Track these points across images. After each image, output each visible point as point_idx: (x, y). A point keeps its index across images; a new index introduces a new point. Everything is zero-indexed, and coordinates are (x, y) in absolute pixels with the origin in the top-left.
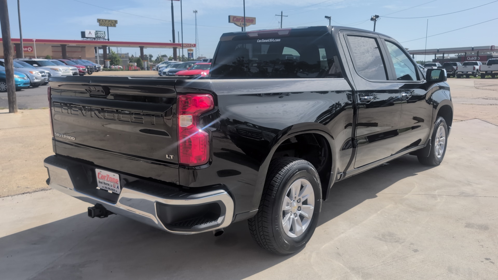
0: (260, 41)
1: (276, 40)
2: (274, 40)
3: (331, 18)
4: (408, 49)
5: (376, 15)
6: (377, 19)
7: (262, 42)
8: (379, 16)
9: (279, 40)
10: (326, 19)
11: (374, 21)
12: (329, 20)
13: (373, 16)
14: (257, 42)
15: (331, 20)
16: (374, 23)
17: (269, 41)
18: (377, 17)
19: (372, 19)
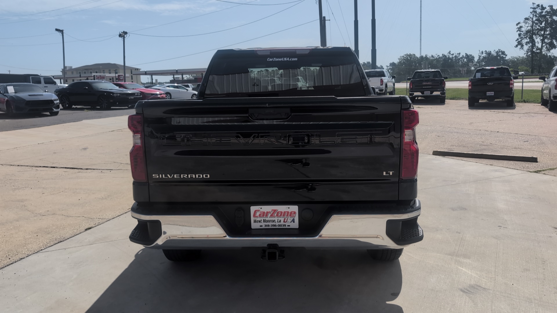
0: (271, 60)
1: (291, 59)
2: (289, 59)
3: (64, 32)
4: (141, 69)
5: (124, 31)
6: (125, 36)
7: (274, 60)
8: (127, 32)
9: (296, 59)
10: (57, 32)
11: (123, 37)
12: (61, 34)
13: (122, 32)
14: (268, 60)
15: (64, 34)
16: (123, 39)
17: (282, 60)
18: (125, 33)
19: (120, 36)
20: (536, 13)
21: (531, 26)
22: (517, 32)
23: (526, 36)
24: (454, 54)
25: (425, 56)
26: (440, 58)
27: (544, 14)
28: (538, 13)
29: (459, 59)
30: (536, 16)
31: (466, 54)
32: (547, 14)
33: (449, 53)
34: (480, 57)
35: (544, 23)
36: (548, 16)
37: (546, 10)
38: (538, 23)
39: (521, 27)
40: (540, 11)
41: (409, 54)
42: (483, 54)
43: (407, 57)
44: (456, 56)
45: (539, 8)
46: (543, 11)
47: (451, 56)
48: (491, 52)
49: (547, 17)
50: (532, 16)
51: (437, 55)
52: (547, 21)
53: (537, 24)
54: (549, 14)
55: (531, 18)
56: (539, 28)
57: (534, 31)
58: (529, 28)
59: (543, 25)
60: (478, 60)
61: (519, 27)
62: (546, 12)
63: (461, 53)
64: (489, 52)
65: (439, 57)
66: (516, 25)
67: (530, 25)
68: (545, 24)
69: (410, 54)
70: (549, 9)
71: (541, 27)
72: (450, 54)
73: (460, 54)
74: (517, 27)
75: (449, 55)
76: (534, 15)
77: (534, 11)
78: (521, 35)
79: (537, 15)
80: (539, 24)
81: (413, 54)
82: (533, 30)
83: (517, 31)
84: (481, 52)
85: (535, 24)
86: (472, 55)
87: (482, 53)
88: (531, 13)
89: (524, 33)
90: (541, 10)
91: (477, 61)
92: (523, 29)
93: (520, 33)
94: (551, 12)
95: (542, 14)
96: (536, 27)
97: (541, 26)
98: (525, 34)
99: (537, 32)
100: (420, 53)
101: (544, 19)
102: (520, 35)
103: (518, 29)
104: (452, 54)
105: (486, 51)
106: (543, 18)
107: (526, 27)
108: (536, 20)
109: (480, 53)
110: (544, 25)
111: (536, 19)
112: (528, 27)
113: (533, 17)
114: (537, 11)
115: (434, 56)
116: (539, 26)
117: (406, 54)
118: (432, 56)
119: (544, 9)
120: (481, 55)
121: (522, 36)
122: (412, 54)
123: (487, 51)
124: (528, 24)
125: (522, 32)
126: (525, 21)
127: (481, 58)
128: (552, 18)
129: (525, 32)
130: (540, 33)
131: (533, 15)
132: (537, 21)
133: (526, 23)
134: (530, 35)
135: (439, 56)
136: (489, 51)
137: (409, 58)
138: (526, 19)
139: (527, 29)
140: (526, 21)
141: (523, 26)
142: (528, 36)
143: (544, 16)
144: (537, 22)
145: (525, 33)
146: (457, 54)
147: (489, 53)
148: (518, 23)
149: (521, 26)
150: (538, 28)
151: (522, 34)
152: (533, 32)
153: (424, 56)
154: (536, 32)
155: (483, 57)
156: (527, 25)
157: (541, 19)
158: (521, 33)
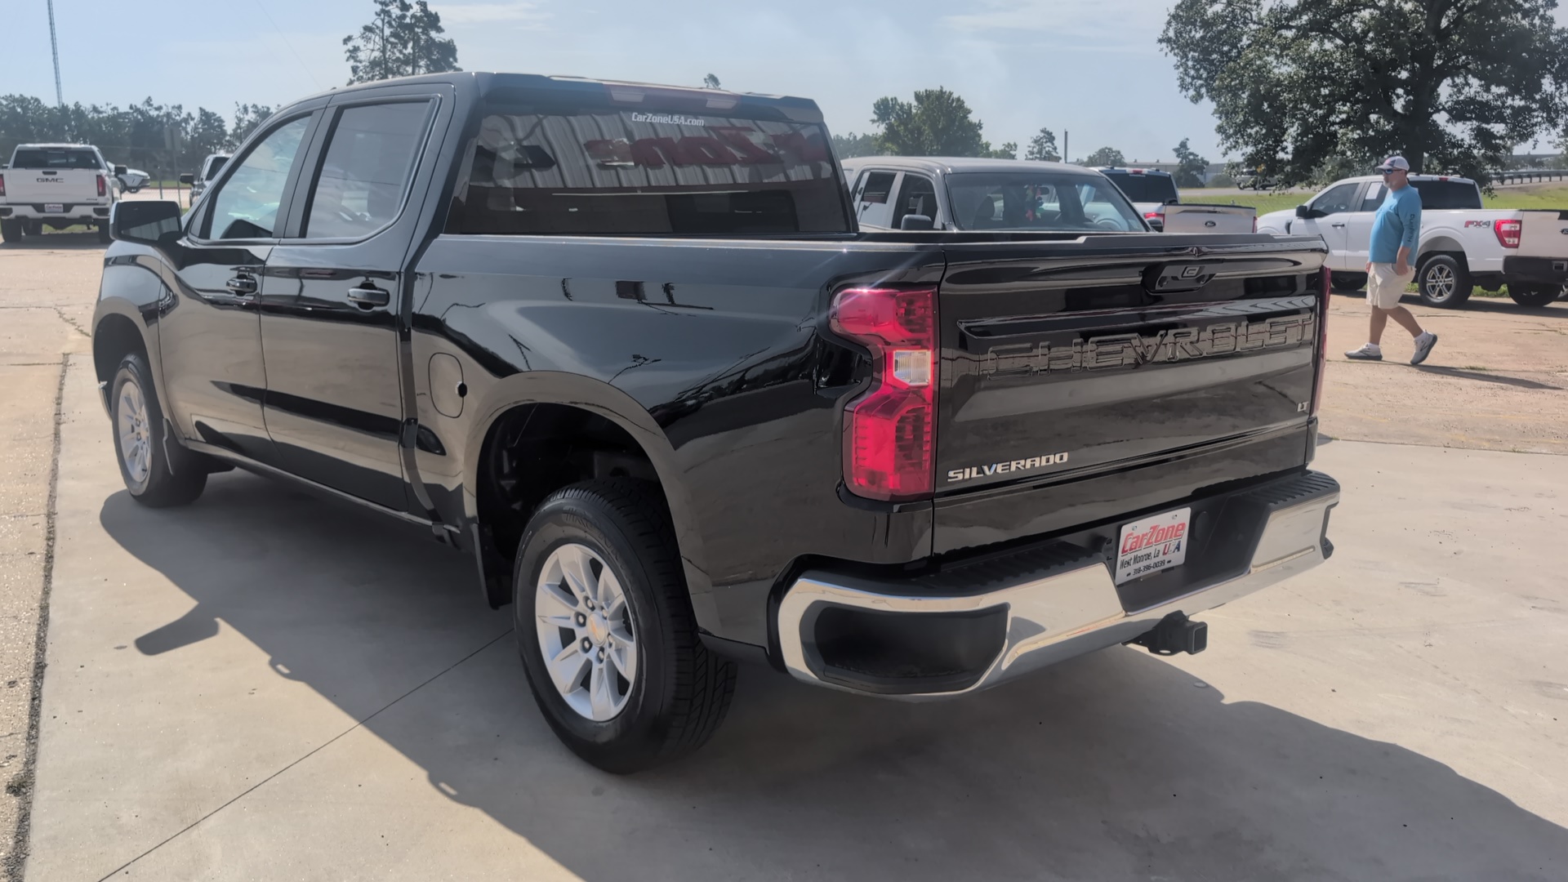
0: (641, 119)
1: (691, 122)
2: (686, 121)
7: (648, 120)
20: (390, 16)
21: (379, 49)
22: (348, 62)
23: (370, 75)
24: (164, 108)
25: (75, 106)
26: (120, 115)
27: (408, 20)
28: (394, 16)
29: (178, 124)
30: (391, 26)
31: (201, 109)
32: (415, 23)
33: (148, 102)
34: (240, 120)
35: (410, 45)
36: (418, 27)
37: (411, 12)
38: (397, 44)
39: (356, 49)
40: (399, 12)
41: (17, 96)
42: (247, 114)
43: (11, 105)
44: (168, 115)
45: (394, 4)
46: (404, 12)
47: (154, 113)
48: (268, 109)
49: (416, 29)
50: (379, 23)
51: (112, 106)
52: (416, 42)
53: (395, 47)
54: (421, 24)
55: (378, 27)
56: (401, 56)
57: (390, 65)
58: (377, 54)
59: (409, 50)
60: (235, 130)
61: (351, 48)
62: (413, 16)
63: (183, 107)
64: (265, 109)
65: (116, 112)
66: (342, 42)
67: (378, 47)
68: (413, 48)
69: (21, 95)
70: (419, 11)
71: (404, 55)
72: (151, 105)
73: (180, 107)
74: (346, 47)
75: (148, 108)
76: (386, 21)
77: (383, 11)
78: (359, 70)
79: (393, 23)
80: (400, 47)
81: (32, 98)
82: (386, 61)
83: (347, 60)
84: (241, 107)
85: (389, 46)
86: (217, 116)
87: (246, 109)
88: (376, 14)
89: (365, 67)
90: (401, 10)
91: (232, 132)
92: (362, 55)
93: (355, 64)
94: (426, 19)
95: (405, 22)
96: (393, 53)
97: (404, 51)
98: (368, 70)
99: (398, 67)
100: (59, 97)
101: (410, 34)
102: (355, 70)
103: (348, 54)
104: (155, 105)
105: (254, 106)
106: (407, 32)
107: (369, 52)
108: (393, 35)
109: (239, 110)
110: (411, 51)
111: (391, 32)
112: (373, 50)
113: (383, 25)
114: (392, 11)
115: (101, 109)
116: (401, 52)
117: (8, 95)
118: (95, 109)
119: (408, 10)
120: (242, 116)
121: (361, 74)
122: (28, 95)
123: (260, 107)
124: (372, 42)
125: (361, 62)
126: (364, 33)
127: (244, 124)
128: (428, 35)
129: (367, 64)
130: (405, 70)
131: (383, 20)
132: (396, 38)
133: (368, 40)
134: (380, 73)
135: (115, 108)
136: (264, 105)
137: (19, 110)
138: (367, 29)
139: (372, 58)
140: (367, 33)
141: (362, 48)
142: (376, 75)
143: (410, 27)
144: (396, 41)
145: (368, 67)
146: (173, 107)
147: (264, 112)
148: (346, 37)
149: (356, 46)
150: (398, 58)
151: (361, 68)
152: (386, 64)
153: (72, 107)
154: (395, 66)
155: (249, 121)
156: (370, 46)
157: (402, 34)
158: (359, 64)
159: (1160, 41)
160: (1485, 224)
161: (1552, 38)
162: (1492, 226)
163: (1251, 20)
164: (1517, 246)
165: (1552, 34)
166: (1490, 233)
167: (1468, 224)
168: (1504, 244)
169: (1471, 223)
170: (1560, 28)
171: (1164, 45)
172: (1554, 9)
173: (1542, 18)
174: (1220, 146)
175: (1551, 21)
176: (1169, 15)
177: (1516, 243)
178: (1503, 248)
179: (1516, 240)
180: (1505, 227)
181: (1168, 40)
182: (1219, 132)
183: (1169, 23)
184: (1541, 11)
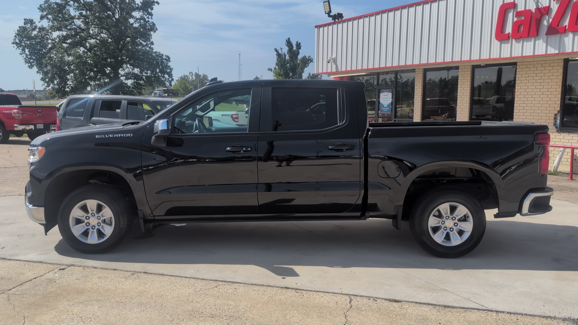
159: (13, 43)
160: (228, 115)
161: (153, 54)
162: (230, 116)
163: (50, 38)
164: (238, 122)
165: (153, 53)
166: (230, 118)
167: (222, 115)
168: (234, 121)
169: (224, 115)
170: (155, 51)
171: (15, 45)
172: (153, 45)
173: (150, 48)
174: (43, 85)
175: (152, 49)
176: (15, 33)
177: (238, 120)
178: (235, 122)
179: (237, 120)
180: (234, 116)
181: (16, 43)
182: (42, 80)
183: (15, 36)
184: (149, 46)
